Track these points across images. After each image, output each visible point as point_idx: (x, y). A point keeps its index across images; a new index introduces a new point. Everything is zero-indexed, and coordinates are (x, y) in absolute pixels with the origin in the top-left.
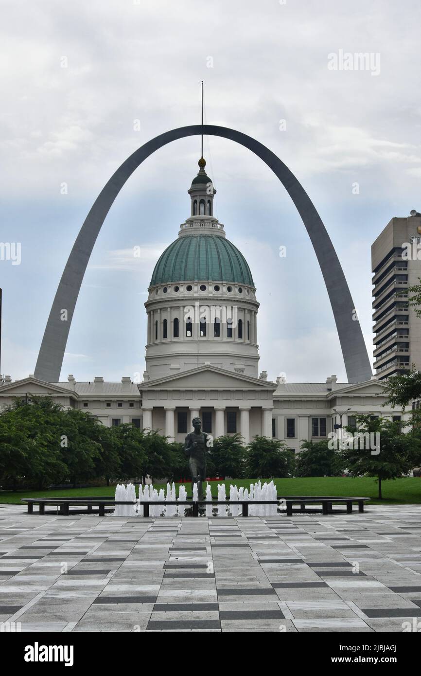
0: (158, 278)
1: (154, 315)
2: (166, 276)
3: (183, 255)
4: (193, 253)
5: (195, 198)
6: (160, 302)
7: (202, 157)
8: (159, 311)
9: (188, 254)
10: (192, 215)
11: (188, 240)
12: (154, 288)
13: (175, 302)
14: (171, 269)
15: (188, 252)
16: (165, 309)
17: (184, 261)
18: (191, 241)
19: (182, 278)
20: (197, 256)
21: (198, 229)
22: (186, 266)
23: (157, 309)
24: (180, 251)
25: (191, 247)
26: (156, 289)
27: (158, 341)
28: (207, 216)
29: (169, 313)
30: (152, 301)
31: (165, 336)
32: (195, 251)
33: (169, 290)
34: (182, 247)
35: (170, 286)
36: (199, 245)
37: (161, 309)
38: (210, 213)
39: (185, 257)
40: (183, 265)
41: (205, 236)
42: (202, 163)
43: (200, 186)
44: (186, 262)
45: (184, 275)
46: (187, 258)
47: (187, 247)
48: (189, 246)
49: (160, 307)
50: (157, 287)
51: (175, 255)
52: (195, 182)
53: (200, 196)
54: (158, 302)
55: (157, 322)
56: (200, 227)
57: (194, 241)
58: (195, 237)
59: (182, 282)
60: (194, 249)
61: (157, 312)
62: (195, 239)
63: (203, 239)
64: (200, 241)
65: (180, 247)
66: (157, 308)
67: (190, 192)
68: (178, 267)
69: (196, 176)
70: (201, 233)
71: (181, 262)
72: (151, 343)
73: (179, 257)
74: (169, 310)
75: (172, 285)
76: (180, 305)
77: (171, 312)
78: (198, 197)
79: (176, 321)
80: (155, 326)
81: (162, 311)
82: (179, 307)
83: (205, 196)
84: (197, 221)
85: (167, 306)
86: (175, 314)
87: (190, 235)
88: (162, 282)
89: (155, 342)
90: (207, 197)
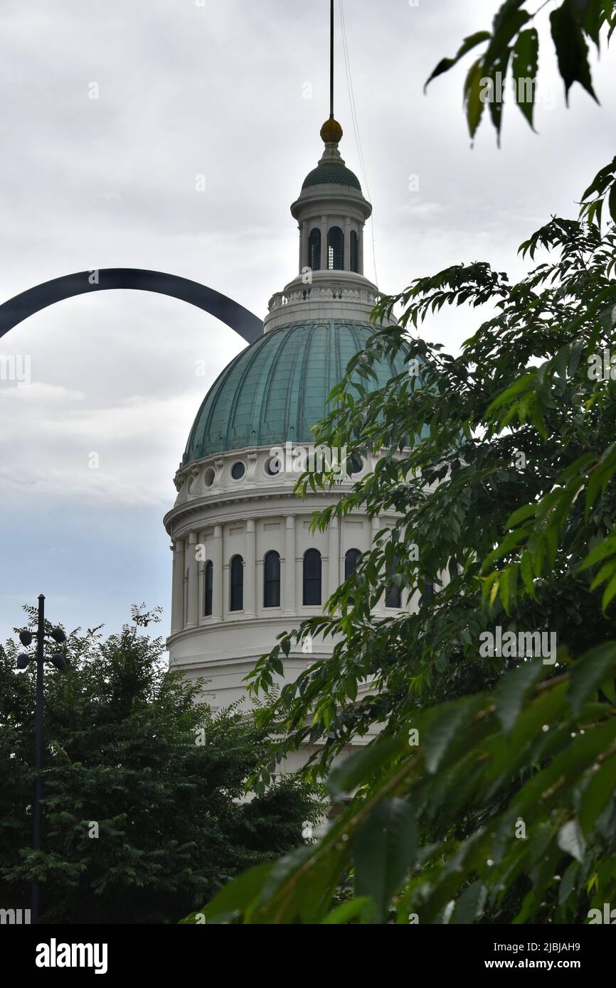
0: (214, 438)
1: (197, 544)
2: (241, 432)
3: (292, 371)
4: (322, 365)
5: (314, 225)
6: (224, 504)
7: (332, 115)
8: (217, 531)
9: (305, 370)
11: (297, 336)
12: (201, 467)
13: (268, 505)
14: (257, 411)
15: (306, 361)
16: (239, 524)
17: (296, 387)
18: (310, 335)
19: (292, 433)
21: (327, 306)
22: (301, 401)
23: (211, 527)
24: (282, 359)
25: (313, 350)
27: (214, 619)
28: (347, 273)
29: (249, 538)
30: (193, 502)
31: (236, 603)
32: (327, 362)
33: (250, 470)
34: (284, 353)
35: (254, 456)
36: (338, 346)
37: (223, 526)
38: (356, 265)
39: (297, 377)
40: (295, 397)
41: (348, 324)
42: (331, 132)
43: (326, 190)
44: (303, 389)
45: (298, 424)
46: (304, 378)
47: (302, 350)
48: (308, 347)
49: (222, 519)
50: (212, 463)
51: (266, 371)
52: (312, 180)
53: (329, 216)
54: (216, 506)
55: (209, 563)
56: (332, 299)
57: (321, 336)
58: (320, 325)
60: (322, 356)
61: (213, 534)
62: (323, 331)
63: (344, 331)
64: (337, 335)
65: (281, 349)
66: (213, 521)
67: (297, 210)
68: (276, 404)
69: (316, 166)
70: (337, 315)
71: (288, 390)
72: (190, 625)
73: (278, 376)
74: (250, 525)
75: (259, 453)
76: (284, 512)
77: (256, 532)
78: (324, 219)
79: (272, 560)
80: (202, 578)
81: (227, 533)
82: (283, 518)
83: (343, 217)
84: (323, 284)
85: (244, 516)
86: (270, 540)
87: (305, 321)
88: (226, 449)
89: (202, 623)
90: (348, 221)
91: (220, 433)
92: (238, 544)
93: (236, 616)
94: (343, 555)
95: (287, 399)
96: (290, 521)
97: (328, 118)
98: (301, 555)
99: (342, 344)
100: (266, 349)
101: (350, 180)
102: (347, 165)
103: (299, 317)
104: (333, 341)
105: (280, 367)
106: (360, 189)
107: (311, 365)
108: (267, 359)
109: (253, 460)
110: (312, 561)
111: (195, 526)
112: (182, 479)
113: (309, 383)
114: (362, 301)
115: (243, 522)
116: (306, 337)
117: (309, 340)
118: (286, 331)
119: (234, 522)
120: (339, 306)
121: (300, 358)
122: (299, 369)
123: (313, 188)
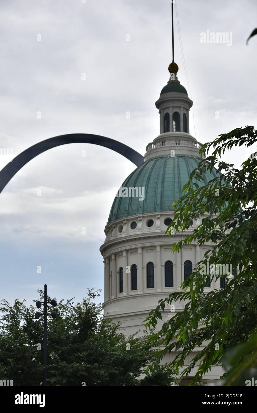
0: (122, 210)
1: (116, 260)
2: (135, 207)
3: (158, 179)
4: (171, 176)
5: (166, 112)
6: (127, 241)
7: (173, 61)
8: (125, 253)
9: (163, 178)
10: (161, 133)
11: (160, 162)
12: (117, 224)
13: (148, 241)
15: (164, 174)
16: (135, 250)
17: (159, 186)
18: (166, 162)
19: (158, 208)
20: (177, 180)
21: (173, 148)
22: (162, 192)
23: (122, 252)
24: (153, 173)
25: (167, 169)
26: (118, 226)
27: (124, 294)
28: (182, 133)
29: (140, 256)
30: (113, 241)
31: (134, 286)
32: (174, 174)
33: (139, 225)
34: (154, 170)
35: (141, 218)
36: (178, 167)
37: (127, 251)
38: (186, 129)
39: (160, 181)
40: (159, 191)
41: (183, 157)
42: (173, 68)
43: (171, 95)
44: (163, 187)
45: (161, 203)
46: (163, 182)
47: (162, 168)
50: (121, 222)
51: (146, 179)
52: (165, 91)
53: (173, 107)
54: (124, 242)
55: (121, 269)
56: (175, 145)
57: (170, 162)
59: (159, 213)
60: (171, 172)
61: (123, 255)
62: (171, 160)
63: (181, 160)
64: (178, 162)
65: (152, 169)
66: (122, 249)
67: (158, 105)
69: (166, 84)
71: (156, 188)
73: (151, 181)
74: (140, 251)
75: (143, 217)
76: (156, 244)
77: (142, 254)
78: (171, 109)
79: (150, 267)
80: (118, 275)
81: (129, 254)
82: (155, 247)
83: (180, 107)
84: (171, 138)
85: (137, 246)
86: (149, 257)
87: (163, 155)
88: (128, 215)
89: (119, 296)
90: (182, 109)
91: (125, 208)
92: (134, 259)
93: (134, 293)
94: (183, 263)
95: (156, 192)
96: (158, 248)
97: (171, 62)
98: (164, 264)
99: (180, 166)
100: (145, 169)
101: (183, 90)
102: (181, 83)
103: (160, 154)
104: (176, 165)
105: (152, 177)
106: (187, 94)
107: (166, 176)
108: (146, 173)
109: (140, 220)
110: (169, 267)
111: (114, 251)
112: (108, 230)
113: (166, 184)
114: (189, 146)
115: (136, 249)
116: (164, 163)
117: (165, 164)
118: (155, 160)
119: (132, 249)
120: (178, 148)
121: (161, 173)
122: (161, 178)
123: (165, 94)
